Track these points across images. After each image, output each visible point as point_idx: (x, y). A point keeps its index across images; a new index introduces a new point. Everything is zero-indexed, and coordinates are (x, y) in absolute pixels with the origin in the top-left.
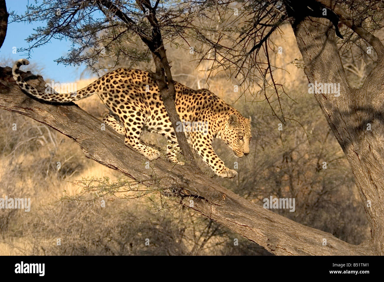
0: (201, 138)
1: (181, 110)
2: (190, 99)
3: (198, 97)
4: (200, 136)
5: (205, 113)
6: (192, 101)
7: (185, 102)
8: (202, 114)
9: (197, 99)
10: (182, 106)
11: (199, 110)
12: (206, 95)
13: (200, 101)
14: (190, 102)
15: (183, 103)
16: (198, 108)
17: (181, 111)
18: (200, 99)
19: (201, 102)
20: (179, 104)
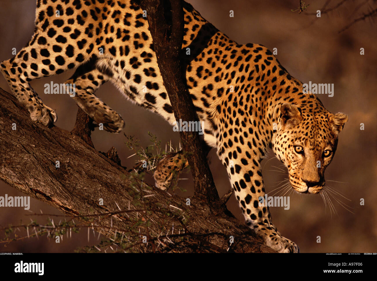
0: (242, 143)
1: (204, 74)
2: (225, 56)
3: (243, 55)
4: (241, 138)
5: (251, 91)
6: (230, 61)
7: (214, 60)
8: (246, 91)
9: (240, 58)
10: (207, 66)
11: (242, 81)
12: (260, 53)
13: (246, 64)
14: (224, 62)
15: (209, 61)
16: (240, 76)
17: (203, 77)
18: (247, 60)
19: (248, 66)
20: (201, 60)
